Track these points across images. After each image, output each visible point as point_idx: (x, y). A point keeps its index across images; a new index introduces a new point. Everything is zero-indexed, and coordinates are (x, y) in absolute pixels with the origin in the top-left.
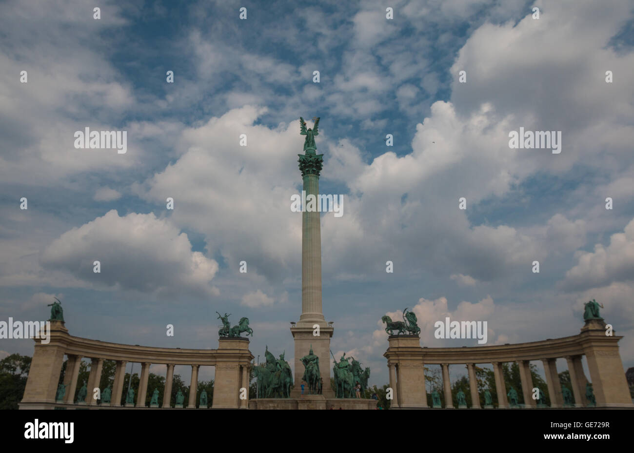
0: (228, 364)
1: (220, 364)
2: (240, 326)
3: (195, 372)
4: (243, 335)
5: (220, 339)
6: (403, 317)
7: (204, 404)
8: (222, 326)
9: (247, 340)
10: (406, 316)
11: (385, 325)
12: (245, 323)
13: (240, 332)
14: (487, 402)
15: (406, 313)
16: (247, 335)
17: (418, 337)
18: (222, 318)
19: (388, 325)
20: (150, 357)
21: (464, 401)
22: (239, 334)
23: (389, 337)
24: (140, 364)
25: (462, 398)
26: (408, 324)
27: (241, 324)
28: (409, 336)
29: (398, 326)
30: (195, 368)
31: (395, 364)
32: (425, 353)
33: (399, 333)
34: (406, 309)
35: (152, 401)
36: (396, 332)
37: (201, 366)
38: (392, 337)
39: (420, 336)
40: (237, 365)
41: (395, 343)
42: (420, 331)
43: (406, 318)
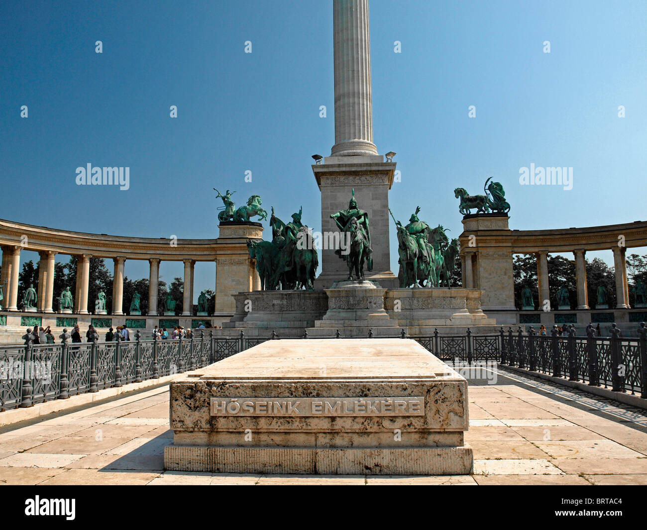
0: (234, 257)
1: (222, 258)
2: (248, 207)
3: (189, 270)
4: (253, 219)
5: (220, 225)
6: (485, 190)
7: (204, 311)
8: (222, 206)
9: (260, 225)
10: (490, 188)
11: (459, 201)
12: (256, 203)
13: (249, 215)
14: (600, 299)
15: (489, 183)
16: (259, 220)
17: (507, 216)
18: (222, 197)
19: (463, 200)
20: (123, 250)
21: (567, 300)
22: (248, 219)
23: (464, 217)
24: (112, 260)
25: (564, 297)
26: (491, 198)
27: (250, 203)
28: (493, 215)
29: (478, 201)
30: (188, 264)
31: (472, 254)
32: (516, 238)
33: (478, 212)
34: (489, 179)
35: (132, 307)
36: (474, 211)
37: (197, 262)
38: (467, 217)
39: (509, 214)
40: (245, 260)
41: (473, 225)
42: (509, 208)
43: (488, 192)
